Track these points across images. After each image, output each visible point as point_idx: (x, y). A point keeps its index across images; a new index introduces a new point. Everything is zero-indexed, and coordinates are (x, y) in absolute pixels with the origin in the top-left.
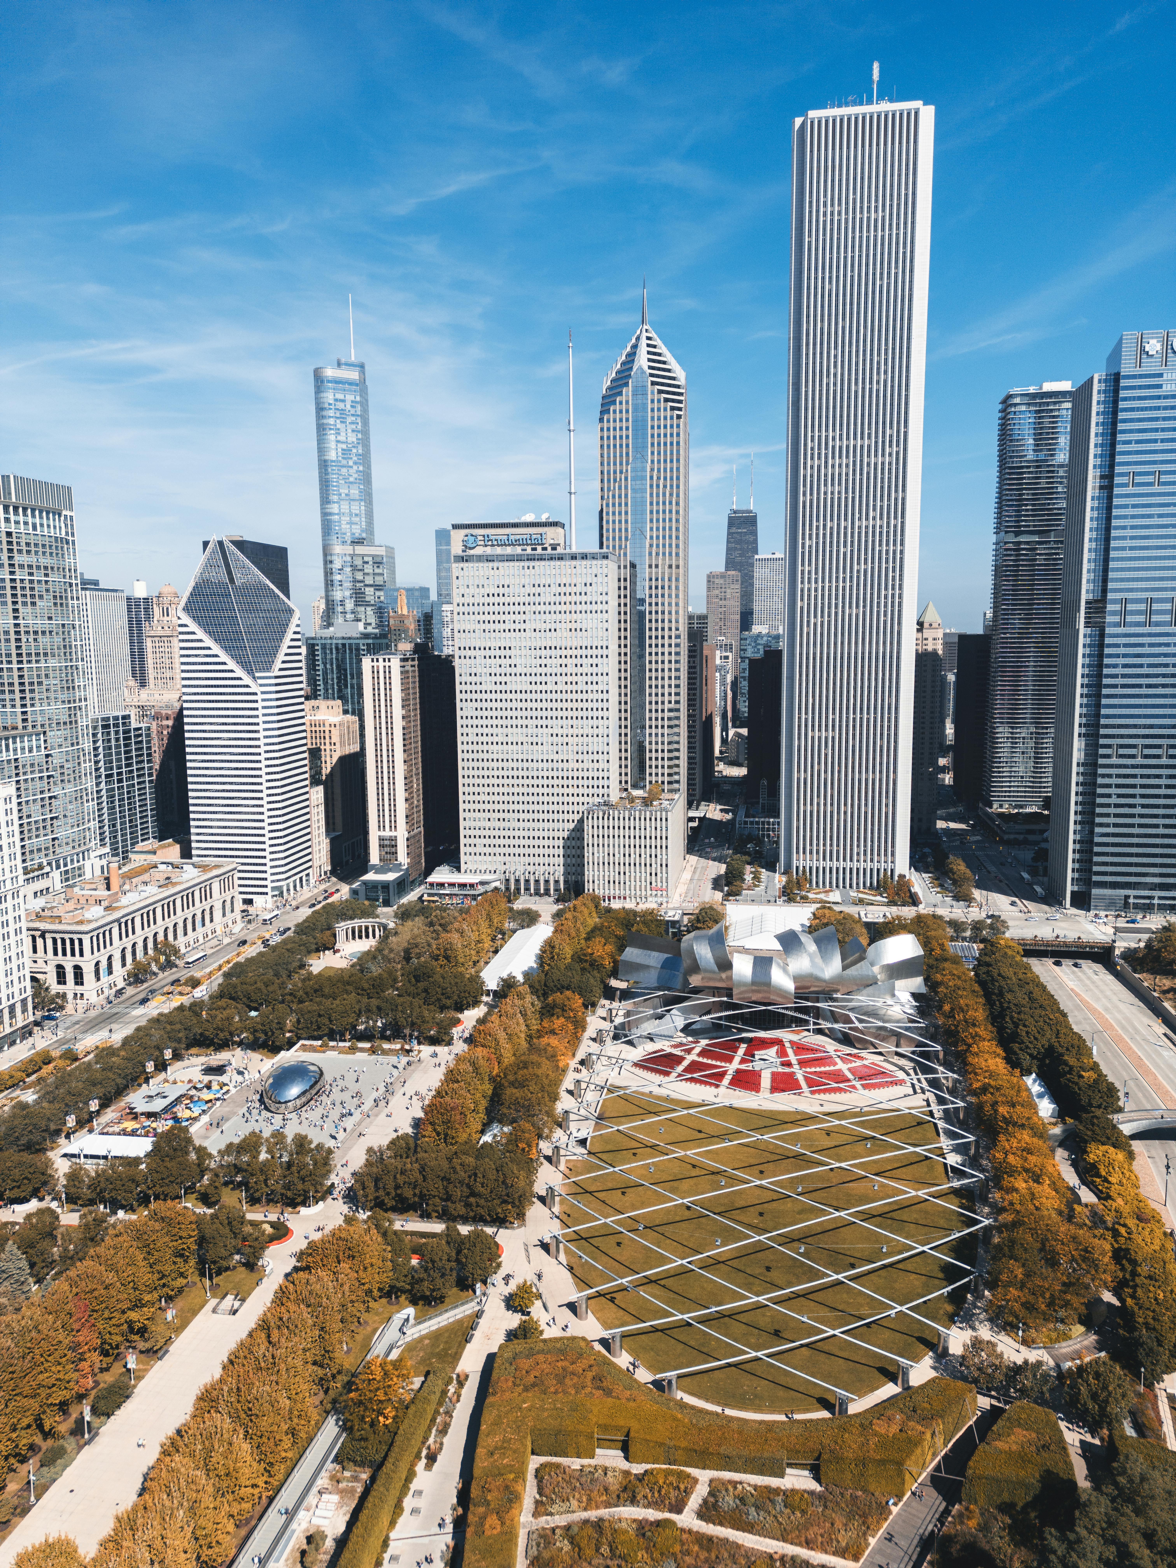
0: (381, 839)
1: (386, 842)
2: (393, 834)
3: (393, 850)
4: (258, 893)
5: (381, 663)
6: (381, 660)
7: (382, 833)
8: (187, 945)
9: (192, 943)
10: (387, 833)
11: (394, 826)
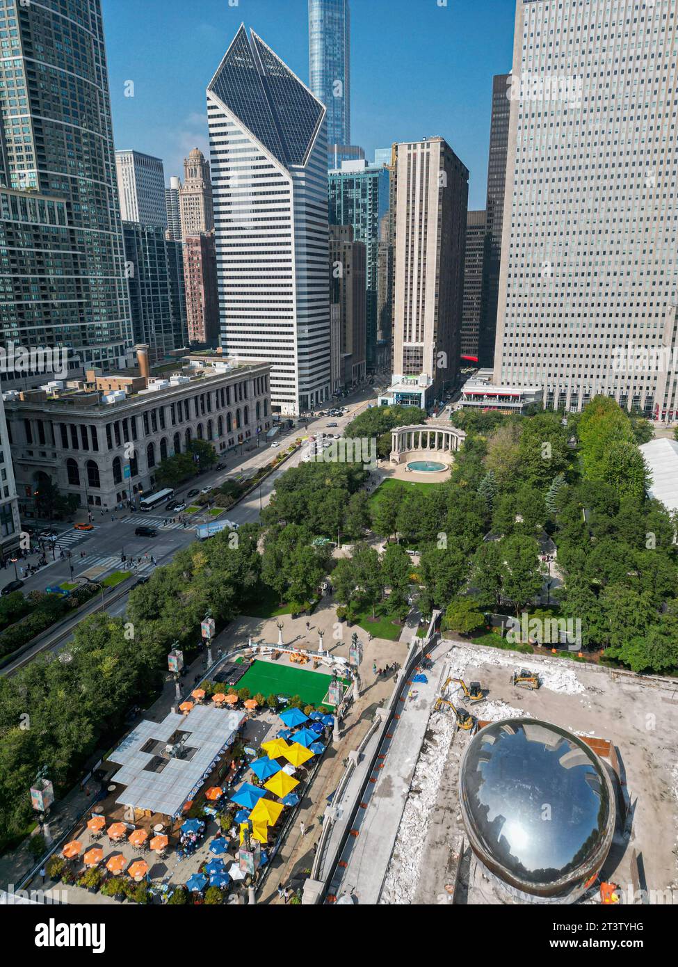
0: (406, 350)
1: (412, 354)
2: (419, 344)
3: (419, 362)
4: (286, 401)
5: (419, 151)
6: (419, 146)
7: (407, 344)
8: (222, 446)
9: (227, 444)
10: (413, 344)
11: (420, 337)
